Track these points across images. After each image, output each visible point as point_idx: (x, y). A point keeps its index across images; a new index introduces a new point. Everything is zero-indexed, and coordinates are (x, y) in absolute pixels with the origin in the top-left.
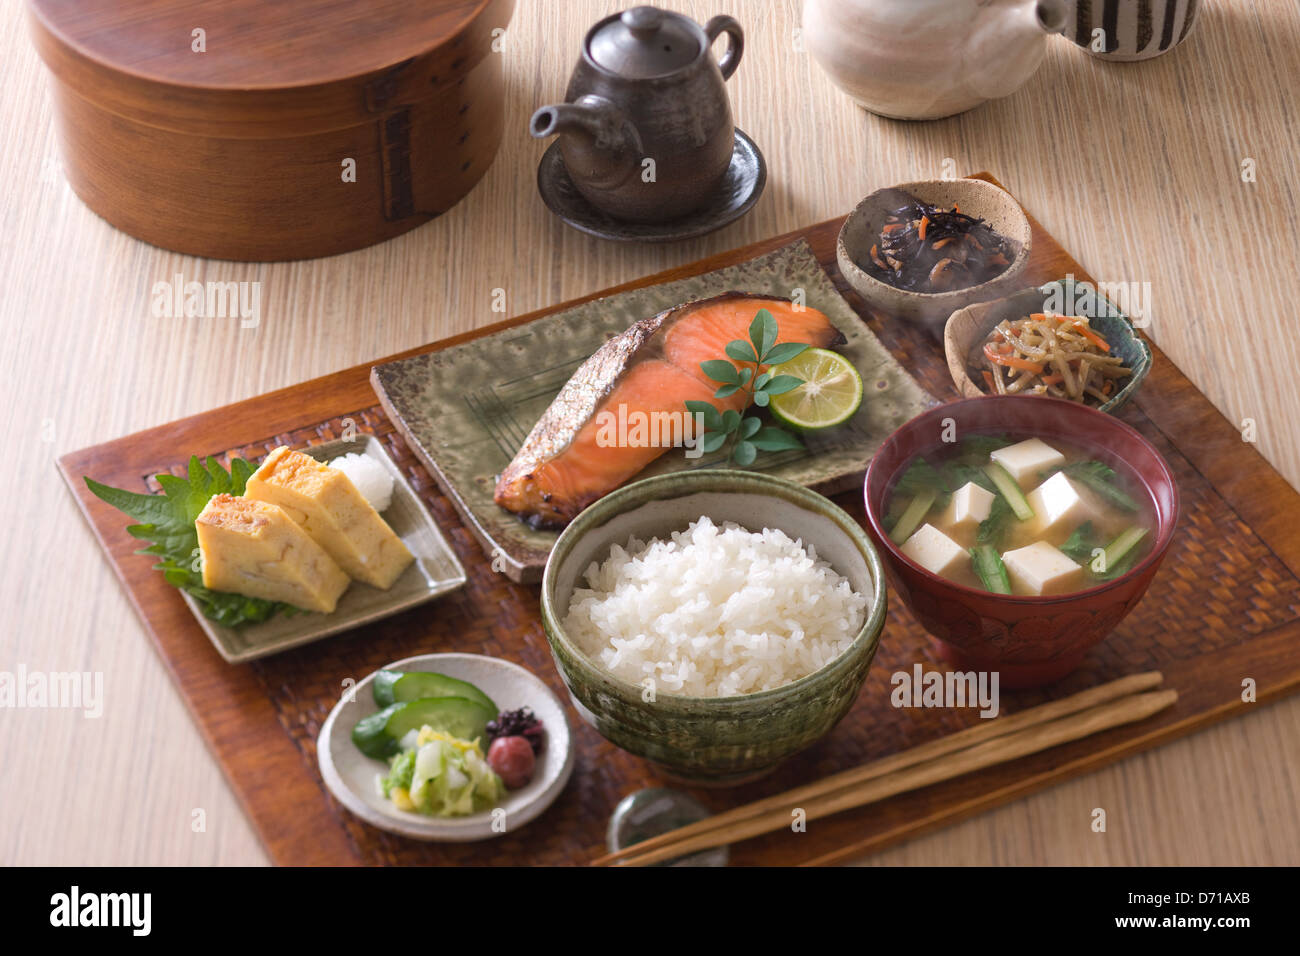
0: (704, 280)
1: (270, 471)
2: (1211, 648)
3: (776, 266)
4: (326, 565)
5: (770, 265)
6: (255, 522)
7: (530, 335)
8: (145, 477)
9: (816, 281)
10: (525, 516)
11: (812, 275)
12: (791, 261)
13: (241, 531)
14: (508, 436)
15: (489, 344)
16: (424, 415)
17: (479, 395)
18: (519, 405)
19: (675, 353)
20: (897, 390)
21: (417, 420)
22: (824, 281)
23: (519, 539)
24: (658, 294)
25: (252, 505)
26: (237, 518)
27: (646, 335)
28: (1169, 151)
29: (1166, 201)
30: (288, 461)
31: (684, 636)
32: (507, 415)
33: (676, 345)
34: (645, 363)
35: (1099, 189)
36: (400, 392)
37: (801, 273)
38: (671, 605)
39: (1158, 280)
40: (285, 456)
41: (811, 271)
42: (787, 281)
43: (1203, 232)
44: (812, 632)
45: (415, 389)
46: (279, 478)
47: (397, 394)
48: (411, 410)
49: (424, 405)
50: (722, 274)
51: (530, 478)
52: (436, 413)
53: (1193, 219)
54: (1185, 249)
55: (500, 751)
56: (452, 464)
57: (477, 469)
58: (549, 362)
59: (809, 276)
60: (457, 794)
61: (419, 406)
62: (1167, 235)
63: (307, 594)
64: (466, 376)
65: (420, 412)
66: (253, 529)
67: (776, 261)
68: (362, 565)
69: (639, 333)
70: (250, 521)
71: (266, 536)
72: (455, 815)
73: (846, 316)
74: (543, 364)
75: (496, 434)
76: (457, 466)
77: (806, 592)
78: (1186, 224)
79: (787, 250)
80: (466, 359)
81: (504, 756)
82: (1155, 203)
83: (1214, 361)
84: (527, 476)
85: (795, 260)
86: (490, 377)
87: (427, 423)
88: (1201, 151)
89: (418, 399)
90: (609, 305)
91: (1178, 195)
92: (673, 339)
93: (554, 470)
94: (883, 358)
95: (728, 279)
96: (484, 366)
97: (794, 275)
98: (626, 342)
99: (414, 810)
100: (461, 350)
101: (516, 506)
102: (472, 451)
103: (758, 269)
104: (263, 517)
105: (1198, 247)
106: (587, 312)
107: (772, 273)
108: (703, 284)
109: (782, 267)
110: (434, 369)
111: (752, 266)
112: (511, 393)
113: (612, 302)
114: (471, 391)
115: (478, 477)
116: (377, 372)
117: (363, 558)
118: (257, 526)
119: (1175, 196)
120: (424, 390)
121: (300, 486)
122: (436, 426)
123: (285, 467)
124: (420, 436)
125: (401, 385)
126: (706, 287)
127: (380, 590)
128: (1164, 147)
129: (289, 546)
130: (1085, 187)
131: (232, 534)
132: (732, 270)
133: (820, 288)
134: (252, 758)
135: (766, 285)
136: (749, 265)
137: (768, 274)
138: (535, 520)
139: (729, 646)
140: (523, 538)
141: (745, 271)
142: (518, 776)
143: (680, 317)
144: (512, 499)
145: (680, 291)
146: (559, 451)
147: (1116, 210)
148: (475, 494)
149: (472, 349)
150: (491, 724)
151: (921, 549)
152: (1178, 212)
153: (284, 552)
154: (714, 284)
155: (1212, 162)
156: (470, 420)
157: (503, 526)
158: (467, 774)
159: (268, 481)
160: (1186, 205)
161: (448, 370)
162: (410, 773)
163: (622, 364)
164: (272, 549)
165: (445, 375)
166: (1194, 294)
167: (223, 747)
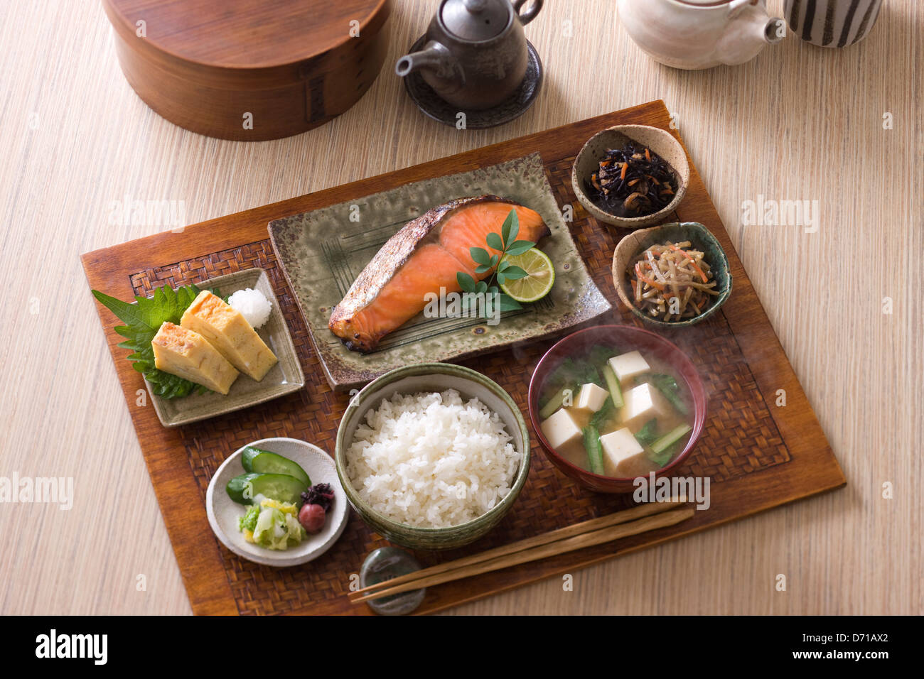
0: (475, 174)
1: (198, 308)
2: (721, 480)
3: (519, 169)
4: (226, 366)
5: (516, 167)
6: (186, 346)
7: (365, 205)
8: (131, 276)
9: (541, 183)
10: (345, 340)
11: (539, 178)
12: (528, 166)
13: (177, 351)
14: (343, 277)
15: (340, 209)
16: (296, 257)
17: (330, 244)
18: (352, 254)
19: (446, 240)
20: (575, 273)
21: (291, 261)
22: (546, 184)
23: (338, 357)
24: (445, 182)
25: (185, 333)
26: (176, 341)
27: (430, 228)
28: (783, 77)
29: (773, 116)
30: (209, 302)
31: (411, 481)
32: (345, 261)
33: (447, 235)
34: (427, 246)
35: (733, 101)
36: (283, 240)
37: (533, 176)
38: (407, 458)
39: (755, 178)
40: (208, 298)
41: (539, 175)
42: (524, 180)
43: (790, 143)
44: (484, 480)
45: (293, 237)
46: (203, 314)
47: (281, 242)
48: (289, 254)
49: (297, 249)
50: (486, 171)
51: (348, 322)
52: (303, 255)
53: (785, 133)
54: (776, 156)
55: (306, 515)
56: (307, 296)
57: (322, 300)
58: (374, 225)
59: (537, 179)
60: (279, 540)
61: (294, 250)
62: (767, 143)
63: (212, 384)
64: (324, 229)
65: (294, 255)
66: (184, 351)
67: (520, 165)
68: (246, 367)
69: (426, 226)
70: (182, 345)
71: (191, 355)
72: (277, 550)
73: (555, 212)
74: (371, 225)
75: (337, 275)
76: (310, 298)
77: (484, 455)
78: (781, 136)
79: (527, 159)
80: (326, 218)
81: (309, 518)
82: (765, 116)
83: (775, 245)
84: (347, 321)
85: (531, 166)
86: (338, 231)
87: (297, 264)
88: (802, 78)
89: (294, 245)
90: (415, 189)
91: (781, 112)
92: (446, 231)
93: (363, 316)
94: (571, 248)
95: (489, 175)
96: (335, 223)
97: (529, 176)
98: (418, 230)
99: (254, 544)
100: (323, 212)
101: (339, 334)
102: (321, 286)
103: (508, 170)
104: (191, 342)
105: (784, 156)
106: (401, 192)
107: (516, 173)
108: (474, 177)
109: (522, 169)
110: (306, 224)
111: (505, 167)
112: (349, 245)
113: (417, 186)
114: (326, 240)
115: (322, 307)
116: (271, 227)
117: (247, 364)
118: (187, 348)
119: (779, 113)
120: (298, 238)
121: (214, 321)
122: (302, 265)
123: (207, 307)
124: (291, 274)
125: (285, 235)
126: (475, 179)
127: (255, 381)
128: (780, 73)
129: (204, 358)
130: (725, 98)
131: (172, 352)
132: (492, 169)
133: (543, 189)
134: (171, 487)
135: (511, 181)
136: (503, 166)
137: (513, 174)
138: (349, 344)
139: (435, 488)
140: (341, 357)
141: (500, 170)
142: (314, 528)
143: (452, 214)
144: (338, 330)
145: (459, 181)
146: (369, 303)
147: (740, 120)
148: (318, 320)
149: (329, 212)
150: (304, 493)
151: (555, 425)
152: (778, 127)
153: (201, 363)
154: (480, 177)
155: (807, 87)
156: (322, 262)
157: (331, 346)
158: (285, 528)
159: (196, 315)
160: (784, 121)
161: (314, 225)
162: (254, 522)
163: (413, 246)
164: (193, 362)
165: (311, 228)
166: (774, 191)
167: (157, 477)
